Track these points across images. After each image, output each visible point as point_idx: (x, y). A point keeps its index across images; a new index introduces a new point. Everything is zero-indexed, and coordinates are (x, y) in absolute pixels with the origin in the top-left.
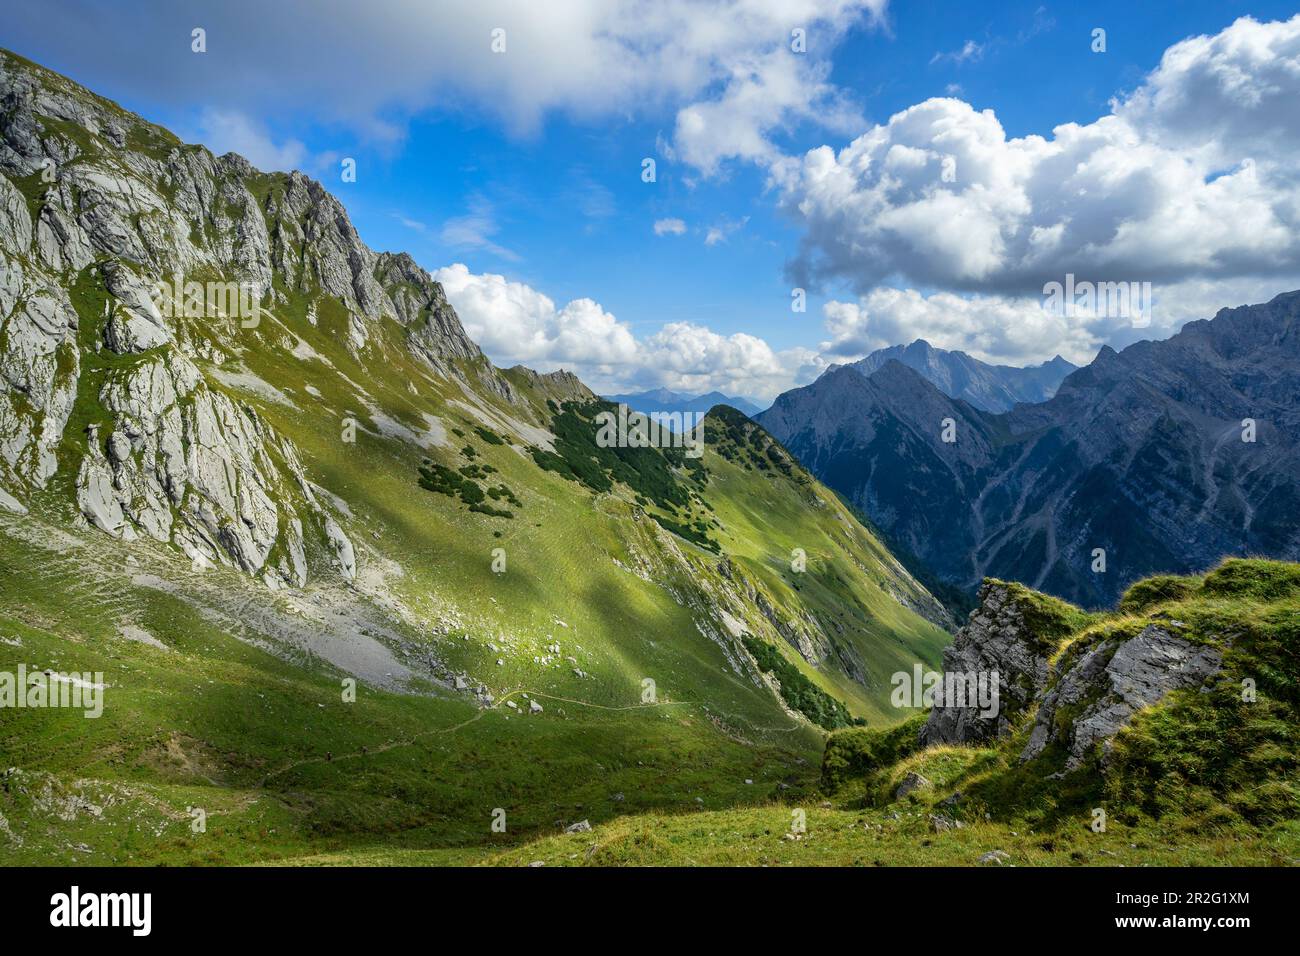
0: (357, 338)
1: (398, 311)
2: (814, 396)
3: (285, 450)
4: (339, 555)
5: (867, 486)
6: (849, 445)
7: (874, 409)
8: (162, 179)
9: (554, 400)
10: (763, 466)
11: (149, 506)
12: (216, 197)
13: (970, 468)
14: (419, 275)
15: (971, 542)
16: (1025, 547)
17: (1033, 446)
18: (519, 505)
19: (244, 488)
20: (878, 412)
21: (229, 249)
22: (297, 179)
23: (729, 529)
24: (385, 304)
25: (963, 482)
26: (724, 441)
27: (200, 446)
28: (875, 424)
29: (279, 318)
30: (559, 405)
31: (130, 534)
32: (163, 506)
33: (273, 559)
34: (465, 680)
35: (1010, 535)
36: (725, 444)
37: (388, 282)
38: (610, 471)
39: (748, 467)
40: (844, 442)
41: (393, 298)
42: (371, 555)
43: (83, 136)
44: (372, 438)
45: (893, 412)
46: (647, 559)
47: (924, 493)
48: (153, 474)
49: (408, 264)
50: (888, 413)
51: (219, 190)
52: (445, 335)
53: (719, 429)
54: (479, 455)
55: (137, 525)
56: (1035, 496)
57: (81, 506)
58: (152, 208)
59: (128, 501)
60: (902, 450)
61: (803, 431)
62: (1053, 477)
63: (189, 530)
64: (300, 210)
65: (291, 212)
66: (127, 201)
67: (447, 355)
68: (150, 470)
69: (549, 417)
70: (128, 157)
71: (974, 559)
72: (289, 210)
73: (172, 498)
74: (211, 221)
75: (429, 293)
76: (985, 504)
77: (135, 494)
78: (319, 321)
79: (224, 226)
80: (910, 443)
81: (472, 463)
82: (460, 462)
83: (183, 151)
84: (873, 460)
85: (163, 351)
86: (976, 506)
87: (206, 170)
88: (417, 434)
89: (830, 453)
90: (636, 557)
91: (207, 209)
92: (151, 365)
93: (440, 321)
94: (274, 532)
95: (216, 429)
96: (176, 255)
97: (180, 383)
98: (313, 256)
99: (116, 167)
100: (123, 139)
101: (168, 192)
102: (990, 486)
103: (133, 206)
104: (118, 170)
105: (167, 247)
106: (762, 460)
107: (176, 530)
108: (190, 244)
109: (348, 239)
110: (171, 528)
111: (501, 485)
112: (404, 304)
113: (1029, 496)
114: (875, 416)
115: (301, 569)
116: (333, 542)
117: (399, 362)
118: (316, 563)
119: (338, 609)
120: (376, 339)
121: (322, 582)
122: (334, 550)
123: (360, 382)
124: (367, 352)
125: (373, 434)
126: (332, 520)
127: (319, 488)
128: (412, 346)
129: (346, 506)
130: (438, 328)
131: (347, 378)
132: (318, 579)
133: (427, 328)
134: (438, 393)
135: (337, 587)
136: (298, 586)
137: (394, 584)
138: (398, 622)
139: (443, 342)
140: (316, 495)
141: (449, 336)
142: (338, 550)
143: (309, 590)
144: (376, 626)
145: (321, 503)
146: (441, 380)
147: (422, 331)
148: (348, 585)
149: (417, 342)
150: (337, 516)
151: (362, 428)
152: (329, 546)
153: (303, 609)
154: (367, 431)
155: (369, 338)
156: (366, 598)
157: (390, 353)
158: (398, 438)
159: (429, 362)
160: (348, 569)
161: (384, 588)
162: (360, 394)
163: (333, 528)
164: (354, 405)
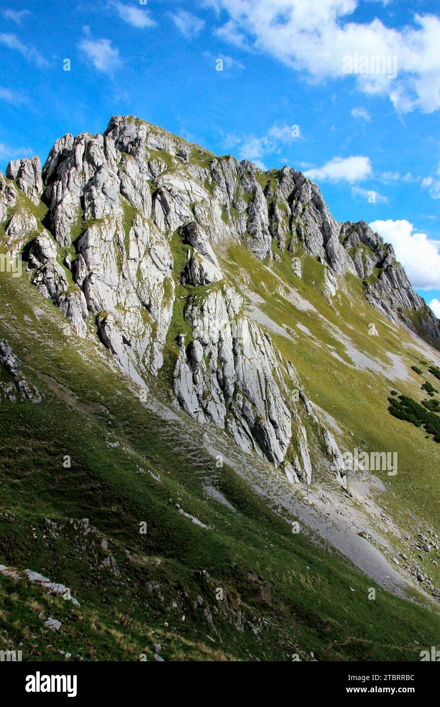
0: (331, 289)
1: (358, 269)
3: (289, 370)
4: (335, 462)
8: (207, 181)
11: (213, 399)
12: (238, 188)
14: (374, 239)
19: (270, 394)
21: (244, 224)
22: (286, 171)
24: (348, 263)
27: (244, 357)
29: (276, 272)
31: (202, 418)
32: (221, 400)
33: (289, 456)
37: (349, 245)
41: (353, 259)
43: (168, 158)
44: (349, 369)
48: (215, 374)
49: (365, 230)
51: (239, 184)
52: (395, 288)
54: (437, 392)
55: (207, 413)
57: (176, 392)
58: (201, 199)
59: (201, 392)
63: (236, 422)
64: (288, 194)
65: (282, 195)
66: (189, 195)
67: (397, 305)
68: (213, 372)
70: (190, 168)
72: (282, 194)
73: (226, 396)
74: (234, 205)
75: (382, 253)
77: (205, 388)
78: (303, 275)
79: (242, 208)
81: (432, 398)
82: (421, 396)
83: (219, 160)
85: (220, 285)
87: (232, 171)
88: (384, 368)
91: (232, 197)
92: (215, 294)
93: (390, 277)
94: (290, 435)
95: (252, 345)
96: (214, 230)
97: (231, 309)
98: (298, 225)
99: (183, 174)
100: (187, 157)
101: (210, 188)
103: (192, 198)
104: (185, 176)
105: (209, 224)
107: (228, 420)
108: (221, 221)
109: (322, 212)
110: (226, 419)
112: (361, 263)
115: (308, 469)
116: (330, 451)
117: (361, 309)
118: (318, 466)
119: (338, 509)
120: (343, 290)
121: (323, 483)
122: (331, 457)
123: (336, 323)
124: (338, 299)
125: (349, 365)
126: (328, 432)
127: (314, 405)
128: (370, 297)
129: (335, 422)
130: (389, 283)
131: (325, 320)
132: (320, 480)
133: (380, 282)
134: (394, 335)
135: (335, 490)
136: (307, 482)
137: (378, 496)
138: (386, 531)
139: (393, 294)
140: (313, 410)
141: (398, 289)
142: (334, 459)
143: (315, 488)
144: (369, 531)
145: (317, 417)
146: (394, 326)
147: (377, 284)
148: (344, 489)
149: (373, 293)
150: (329, 430)
151: (341, 360)
152: (327, 454)
153: (314, 503)
154: (345, 363)
155: (339, 289)
156: (358, 504)
157: (355, 302)
158: (369, 370)
159: (384, 310)
160: (342, 476)
161: (370, 498)
162: (336, 332)
163: (330, 438)
164: (333, 341)
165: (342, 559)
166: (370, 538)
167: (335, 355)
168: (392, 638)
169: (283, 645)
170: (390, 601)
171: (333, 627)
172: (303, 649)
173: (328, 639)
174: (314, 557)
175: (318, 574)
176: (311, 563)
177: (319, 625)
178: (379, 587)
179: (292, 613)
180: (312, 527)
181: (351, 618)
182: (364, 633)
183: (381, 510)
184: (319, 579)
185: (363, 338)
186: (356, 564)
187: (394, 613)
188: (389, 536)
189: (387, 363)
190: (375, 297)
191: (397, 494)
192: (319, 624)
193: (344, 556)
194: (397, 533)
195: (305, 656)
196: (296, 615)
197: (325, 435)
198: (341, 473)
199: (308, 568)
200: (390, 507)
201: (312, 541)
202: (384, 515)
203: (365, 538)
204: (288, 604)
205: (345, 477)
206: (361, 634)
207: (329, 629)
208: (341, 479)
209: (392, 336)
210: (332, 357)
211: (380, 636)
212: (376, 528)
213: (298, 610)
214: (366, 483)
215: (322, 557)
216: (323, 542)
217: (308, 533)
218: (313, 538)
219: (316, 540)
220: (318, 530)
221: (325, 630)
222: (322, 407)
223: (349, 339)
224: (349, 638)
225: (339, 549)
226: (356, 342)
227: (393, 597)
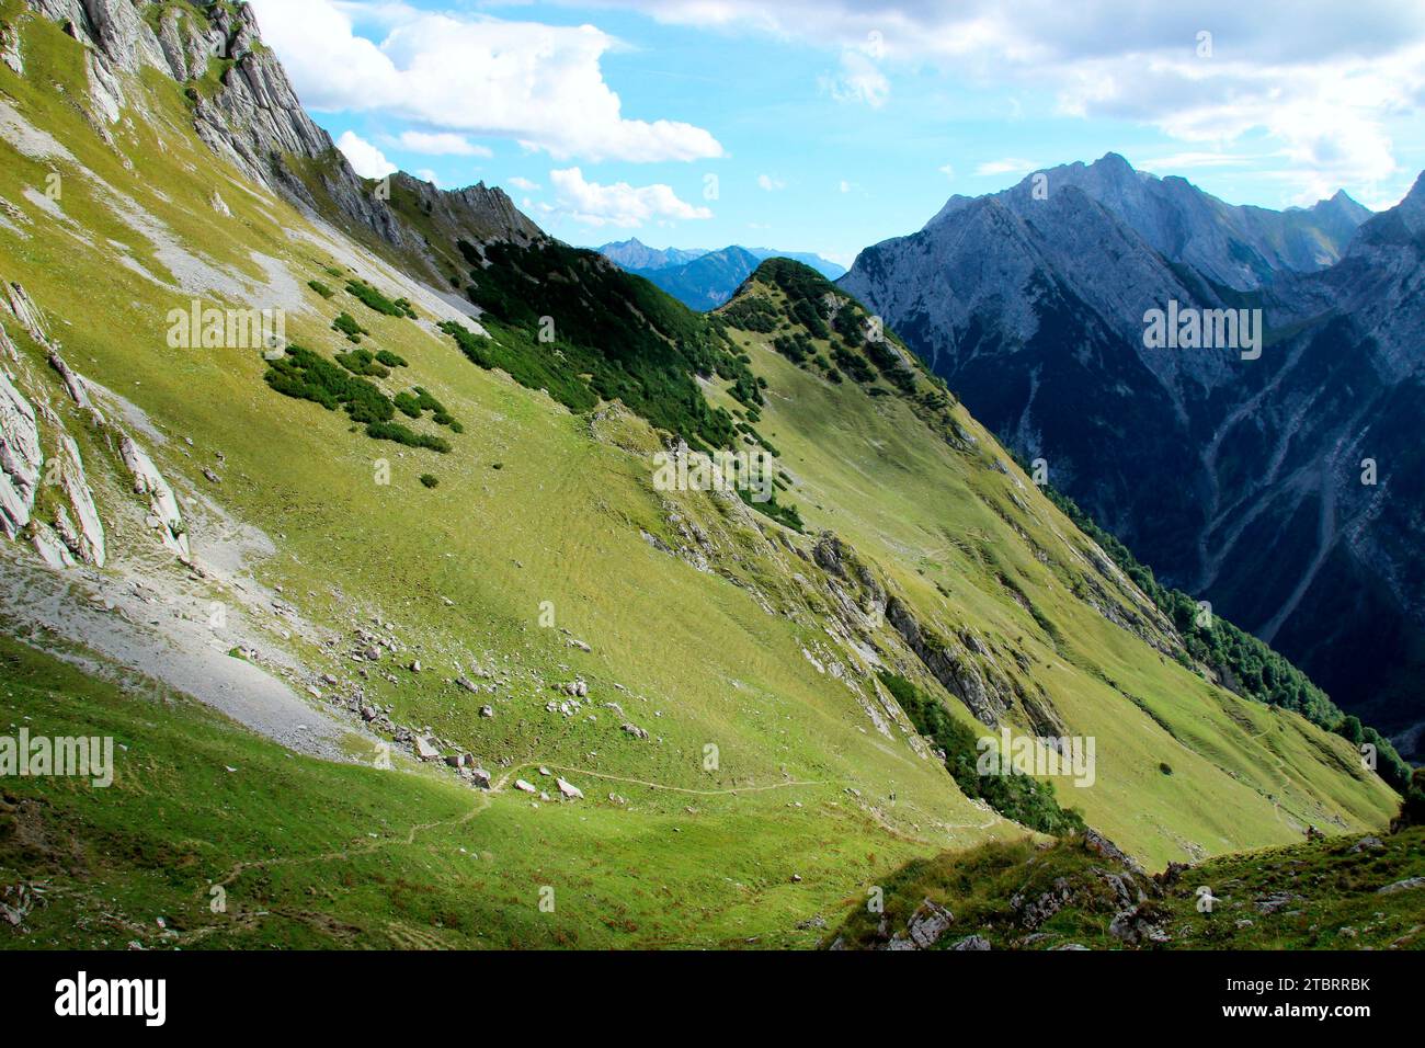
0: (107, 105)
1: (170, 59)
2: (928, 252)
3: (17, 306)
4: (155, 507)
5: (1024, 421)
6: (991, 345)
7: (1037, 278)
9: (472, 241)
10: (862, 376)
13: (1200, 388)
15: (1197, 517)
16: (1284, 525)
17: (1304, 347)
18: (457, 429)
20: (1043, 284)
23: (810, 491)
24: (144, 43)
25: (1187, 412)
26: (786, 327)
28: (1037, 306)
30: (481, 250)
33: (42, 509)
34: (432, 742)
35: (1263, 505)
36: (789, 333)
38: (589, 377)
39: (833, 377)
40: (983, 339)
41: (158, 33)
42: (209, 512)
44: (164, 292)
45: (1070, 285)
46: (703, 532)
47: (1121, 433)
50: (1061, 285)
52: (261, 106)
53: (777, 304)
54: (366, 333)
56: (1303, 436)
60: (1085, 354)
61: (905, 319)
62: (1335, 402)
67: (267, 144)
69: (465, 272)
71: (1203, 548)
75: (227, 23)
76: (1223, 451)
78: (27, 66)
80: (1100, 341)
81: (357, 347)
82: (333, 345)
84: (1033, 373)
86: (1208, 455)
88: (249, 289)
89: (956, 360)
90: (684, 528)
93: (250, 81)
94: (37, 459)
102: (1232, 419)
106: (858, 362)
111: (416, 390)
112: (178, 44)
113: (1295, 437)
114: (1039, 292)
115: (94, 530)
116: (141, 485)
117: (186, 155)
118: (118, 521)
119: (176, 608)
120: (138, 108)
121: (135, 558)
122: (146, 497)
123: (124, 186)
124: (126, 131)
125: (167, 286)
126: (132, 441)
127: (89, 383)
128: (205, 126)
129: (146, 417)
130: (247, 93)
131: (99, 180)
132: (127, 552)
133: (227, 92)
134: (266, 214)
135: (164, 568)
136: (94, 562)
137: (261, 567)
138: (288, 636)
139: (259, 120)
140: (90, 394)
141: (269, 109)
142: (153, 500)
143: (116, 572)
144: (250, 643)
145: (102, 411)
146: (264, 193)
147: (219, 97)
148: (184, 564)
149: (212, 118)
150: (134, 437)
151: (145, 273)
152: (136, 491)
153: (120, 605)
154: (155, 280)
155: (127, 104)
156: (220, 589)
157: (169, 136)
158: (213, 294)
159: (239, 158)
160: (176, 536)
161: (245, 573)
162: (128, 210)
163: (137, 455)
164: (121, 232)
165: (199, 713)
166: (256, 657)
167: (130, 263)
168: (324, 841)
169: (89, 925)
170: (313, 773)
171: (200, 855)
172: (139, 920)
173: (190, 882)
174: (138, 722)
175: (150, 756)
176: (129, 736)
177: (168, 861)
178: (287, 750)
179: (101, 852)
180: (121, 659)
181: (236, 827)
182: (267, 848)
183: (271, 594)
184: (153, 765)
185: (195, 224)
186: (232, 716)
187: (324, 793)
188: (294, 644)
189: (254, 277)
190: (216, 127)
191: (301, 556)
192: (167, 858)
193: (204, 705)
194: (312, 636)
195: (145, 930)
196: (113, 855)
197: (125, 449)
198: (172, 530)
199: (125, 748)
200: (290, 584)
201: (125, 688)
202: (279, 603)
203: (244, 658)
204: (90, 835)
205: (182, 537)
206: (262, 851)
207: (191, 862)
208: (176, 543)
209: (261, 217)
210: (123, 270)
211: (301, 844)
212: (266, 633)
213: (114, 843)
214: (233, 542)
215: (155, 718)
216: (151, 685)
217: (113, 674)
218: (126, 681)
219: (135, 684)
220: (136, 663)
221: (183, 866)
222: (110, 386)
223: (162, 224)
224: (237, 867)
225: (191, 693)
226: (178, 232)
227: (316, 763)
